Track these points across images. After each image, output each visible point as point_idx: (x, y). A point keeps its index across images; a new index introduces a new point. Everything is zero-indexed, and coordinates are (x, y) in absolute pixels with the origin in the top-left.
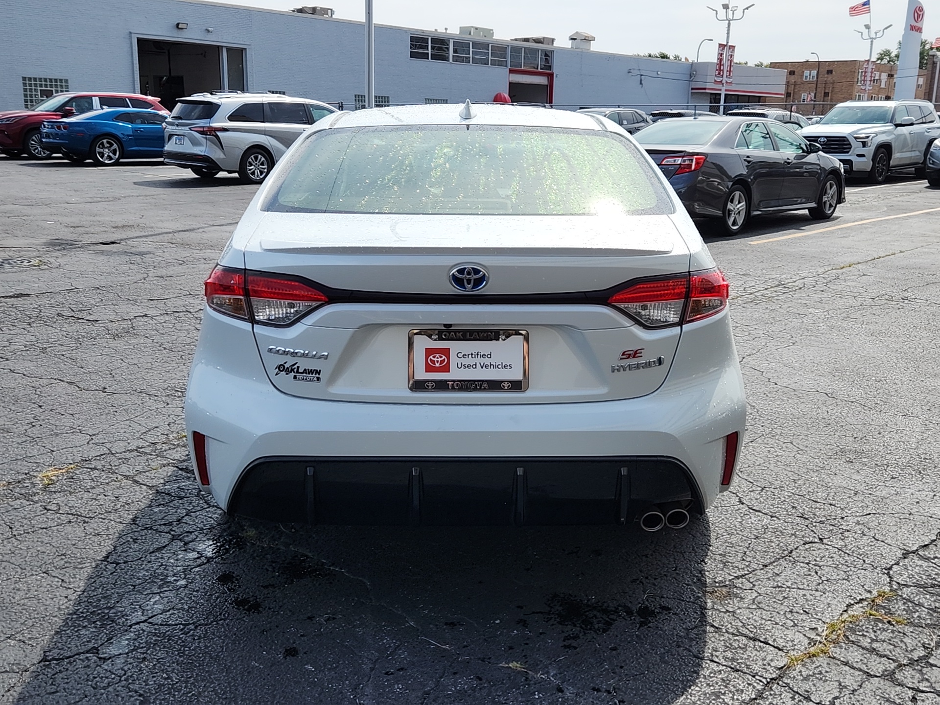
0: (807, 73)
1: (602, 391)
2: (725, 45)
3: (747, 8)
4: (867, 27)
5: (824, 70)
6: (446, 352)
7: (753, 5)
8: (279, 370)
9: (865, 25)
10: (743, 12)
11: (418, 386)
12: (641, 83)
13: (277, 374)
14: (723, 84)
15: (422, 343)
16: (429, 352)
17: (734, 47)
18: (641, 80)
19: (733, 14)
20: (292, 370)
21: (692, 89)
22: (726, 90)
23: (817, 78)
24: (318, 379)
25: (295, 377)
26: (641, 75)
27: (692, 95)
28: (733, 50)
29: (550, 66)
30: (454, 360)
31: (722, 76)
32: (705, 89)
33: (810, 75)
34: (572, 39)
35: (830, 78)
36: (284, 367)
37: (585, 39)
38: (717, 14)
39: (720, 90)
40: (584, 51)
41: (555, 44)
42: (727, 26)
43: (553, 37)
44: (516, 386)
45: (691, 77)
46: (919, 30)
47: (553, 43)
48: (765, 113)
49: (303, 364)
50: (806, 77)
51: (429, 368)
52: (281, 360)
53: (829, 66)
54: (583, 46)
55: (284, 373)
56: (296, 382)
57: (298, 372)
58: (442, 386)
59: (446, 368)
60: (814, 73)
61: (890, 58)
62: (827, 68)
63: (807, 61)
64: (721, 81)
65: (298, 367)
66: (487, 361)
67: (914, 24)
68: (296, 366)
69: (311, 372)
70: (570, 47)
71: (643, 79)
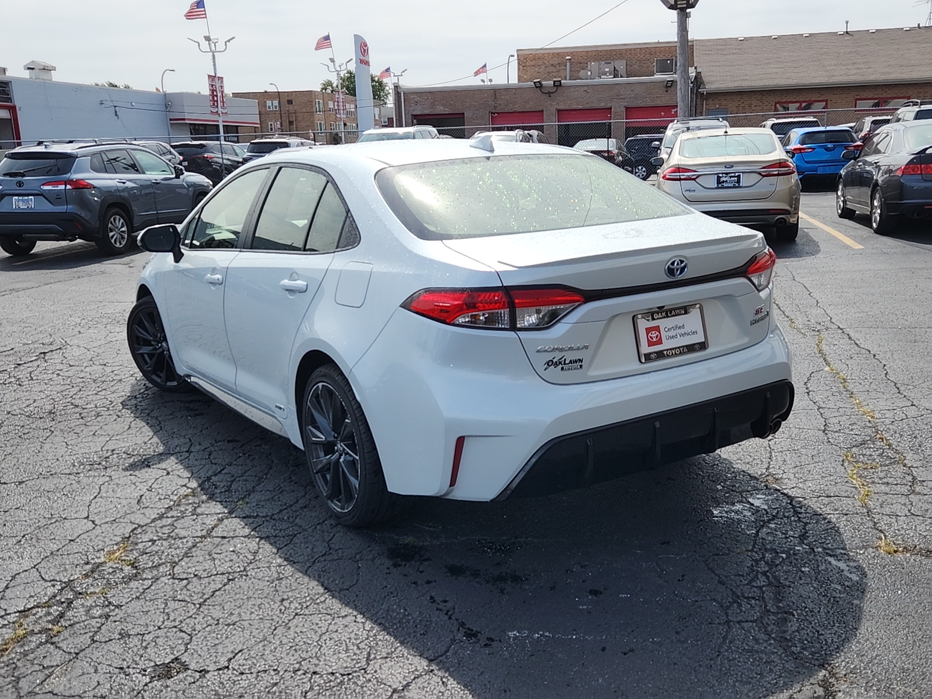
0: (269, 103)
1: (745, 340)
2: (215, 77)
3: (229, 41)
4: (332, 60)
5: (284, 100)
6: (657, 329)
7: (234, 38)
8: (548, 365)
9: (330, 59)
10: (226, 45)
11: (648, 357)
12: (116, 115)
13: (545, 369)
14: (219, 115)
15: (643, 324)
16: (648, 330)
17: (222, 78)
18: (116, 112)
19: (215, 46)
20: (560, 363)
21: (171, 120)
22: (223, 122)
23: (280, 107)
24: (581, 366)
25: (562, 369)
26: (115, 107)
27: (171, 126)
28: (222, 81)
29: (10, 98)
30: (663, 334)
31: (217, 106)
32: (184, 119)
33: (272, 105)
34: (29, 68)
35: (291, 108)
36: (553, 362)
37: (44, 69)
38: (199, 45)
39: (218, 121)
40: (46, 81)
41: (8, 74)
42: (212, 58)
43: (3, 66)
44: (703, 346)
45: (167, 108)
46: (367, 63)
47: (5, 73)
48: (287, 141)
49: (569, 356)
50: (269, 107)
51: (650, 344)
52: (549, 357)
53: (288, 96)
54: (44, 76)
55: (553, 367)
56: (563, 372)
57: (565, 364)
58: (660, 355)
59: (660, 342)
60: (276, 103)
61: (332, 88)
62: (287, 99)
63: (266, 92)
64: (217, 112)
65: (565, 360)
66: (682, 331)
67: (362, 58)
68: (563, 359)
69: (576, 362)
70: (28, 77)
71: (117, 111)
